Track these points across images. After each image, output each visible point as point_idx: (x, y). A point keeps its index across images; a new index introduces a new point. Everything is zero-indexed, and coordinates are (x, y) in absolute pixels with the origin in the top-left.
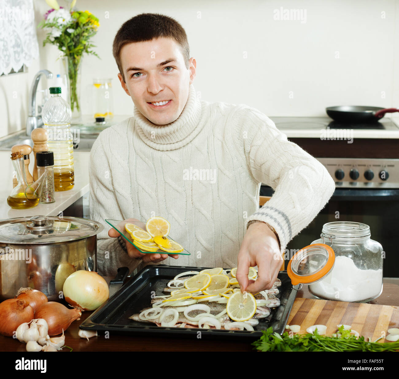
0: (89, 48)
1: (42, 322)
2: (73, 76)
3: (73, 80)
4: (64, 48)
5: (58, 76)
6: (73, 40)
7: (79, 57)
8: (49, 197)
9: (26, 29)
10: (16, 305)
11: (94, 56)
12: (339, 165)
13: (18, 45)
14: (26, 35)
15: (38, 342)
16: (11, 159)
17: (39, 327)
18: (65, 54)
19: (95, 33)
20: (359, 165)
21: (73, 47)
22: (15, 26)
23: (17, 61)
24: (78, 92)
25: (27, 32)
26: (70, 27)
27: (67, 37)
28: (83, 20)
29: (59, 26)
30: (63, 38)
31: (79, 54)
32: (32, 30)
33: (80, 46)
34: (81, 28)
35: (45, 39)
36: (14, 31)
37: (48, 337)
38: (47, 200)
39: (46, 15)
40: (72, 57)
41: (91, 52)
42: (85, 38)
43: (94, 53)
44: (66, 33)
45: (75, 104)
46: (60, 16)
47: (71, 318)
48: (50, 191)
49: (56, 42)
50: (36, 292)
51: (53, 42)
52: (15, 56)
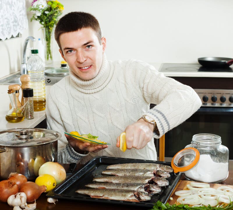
1: (23, 194)
2: (49, 39)
3: (49, 41)
4: (43, 23)
5: (39, 39)
6: (48, 18)
7: (52, 27)
8: (30, 116)
9: (20, 11)
10: (8, 184)
12: (205, 93)
13: (15, 21)
14: (20, 15)
15: (20, 207)
16: (8, 93)
17: (21, 198)
18: (43, 26)
19: (61, 14)
20: (217, 93)
21: (48, 22)
22: (14, 10)
23: (15, 31)
24: (51, 48)
25: (21, 13)
26: (46, 10)
27: (45, 16)
28: (54, 6)
29: (40, 10)
30: (42, 17)
32: (24, 12)
33: (52, 21)
34: (53, 11)
35: (32, 17)
36: (13, 13)
37: (26, 204)
38: (30, 117)
39: (33, 3)
40: (48, 28)
42: (55, 17)
44: (44, 14)
45: (49, 56)
46: (40, 4)
47: (41, 191)
48: (31, 112)
49: (38, 19)
50: (20, 176)
51: (36, 19)
52: (14, 28)
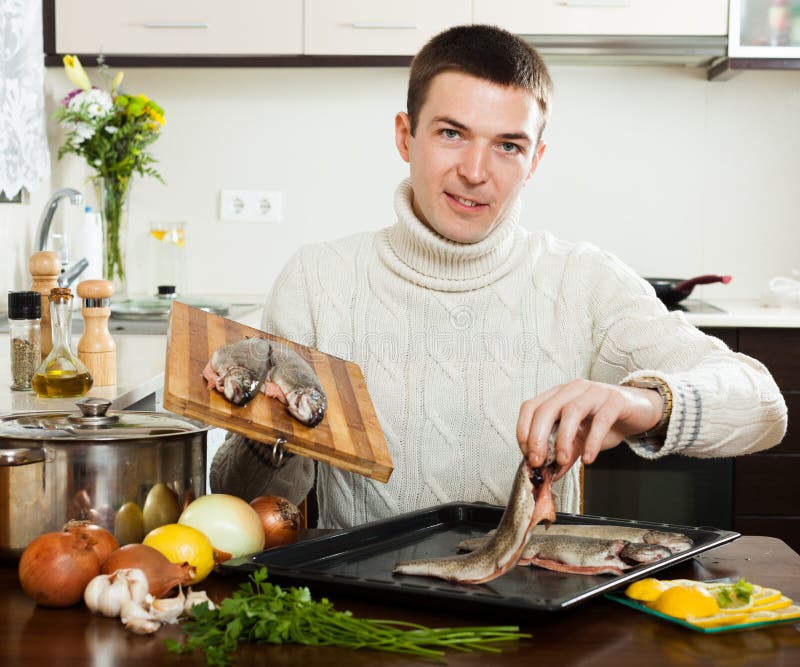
0: (145, 164)
1: (136, 574)
2: (114, 214)
3: (114, 222)
4: (98, 163)
5: (87, 210)
6: (114, 147)
7: (126, 179)
9: (29, 121)
11: (154, 179)
13: (14, 151)
14: (29, 132)
17: (131, 583)
18: (99, 173)
19: (157, 136)
21: (114, 161)
22: (9, 115)
23: (12, 179)
24: (122, 244)
25: (31, 127)
26: (110, 123)
27: (105, 141)
28: (136, 110)
29: (90, 120)
30: (96, 143)
31: (127, 173)
32: (39, 124)
33: (127, 158)
34: (131, 126)
35: (63, 143)
36: (7, 124)
39: (67, 101)
40: (112, 179)
41: (148, 170)
42: (137, 144)
43: (154, 172)
44: (102, 132)
45: (116, 267)
46: (93, 101)
49: (82, 151)
51: (78, 151)
52: (8, 169)
